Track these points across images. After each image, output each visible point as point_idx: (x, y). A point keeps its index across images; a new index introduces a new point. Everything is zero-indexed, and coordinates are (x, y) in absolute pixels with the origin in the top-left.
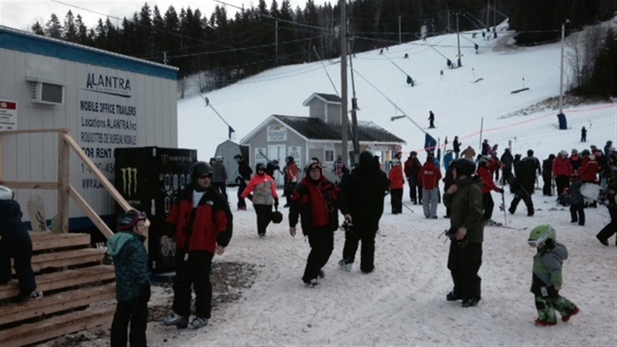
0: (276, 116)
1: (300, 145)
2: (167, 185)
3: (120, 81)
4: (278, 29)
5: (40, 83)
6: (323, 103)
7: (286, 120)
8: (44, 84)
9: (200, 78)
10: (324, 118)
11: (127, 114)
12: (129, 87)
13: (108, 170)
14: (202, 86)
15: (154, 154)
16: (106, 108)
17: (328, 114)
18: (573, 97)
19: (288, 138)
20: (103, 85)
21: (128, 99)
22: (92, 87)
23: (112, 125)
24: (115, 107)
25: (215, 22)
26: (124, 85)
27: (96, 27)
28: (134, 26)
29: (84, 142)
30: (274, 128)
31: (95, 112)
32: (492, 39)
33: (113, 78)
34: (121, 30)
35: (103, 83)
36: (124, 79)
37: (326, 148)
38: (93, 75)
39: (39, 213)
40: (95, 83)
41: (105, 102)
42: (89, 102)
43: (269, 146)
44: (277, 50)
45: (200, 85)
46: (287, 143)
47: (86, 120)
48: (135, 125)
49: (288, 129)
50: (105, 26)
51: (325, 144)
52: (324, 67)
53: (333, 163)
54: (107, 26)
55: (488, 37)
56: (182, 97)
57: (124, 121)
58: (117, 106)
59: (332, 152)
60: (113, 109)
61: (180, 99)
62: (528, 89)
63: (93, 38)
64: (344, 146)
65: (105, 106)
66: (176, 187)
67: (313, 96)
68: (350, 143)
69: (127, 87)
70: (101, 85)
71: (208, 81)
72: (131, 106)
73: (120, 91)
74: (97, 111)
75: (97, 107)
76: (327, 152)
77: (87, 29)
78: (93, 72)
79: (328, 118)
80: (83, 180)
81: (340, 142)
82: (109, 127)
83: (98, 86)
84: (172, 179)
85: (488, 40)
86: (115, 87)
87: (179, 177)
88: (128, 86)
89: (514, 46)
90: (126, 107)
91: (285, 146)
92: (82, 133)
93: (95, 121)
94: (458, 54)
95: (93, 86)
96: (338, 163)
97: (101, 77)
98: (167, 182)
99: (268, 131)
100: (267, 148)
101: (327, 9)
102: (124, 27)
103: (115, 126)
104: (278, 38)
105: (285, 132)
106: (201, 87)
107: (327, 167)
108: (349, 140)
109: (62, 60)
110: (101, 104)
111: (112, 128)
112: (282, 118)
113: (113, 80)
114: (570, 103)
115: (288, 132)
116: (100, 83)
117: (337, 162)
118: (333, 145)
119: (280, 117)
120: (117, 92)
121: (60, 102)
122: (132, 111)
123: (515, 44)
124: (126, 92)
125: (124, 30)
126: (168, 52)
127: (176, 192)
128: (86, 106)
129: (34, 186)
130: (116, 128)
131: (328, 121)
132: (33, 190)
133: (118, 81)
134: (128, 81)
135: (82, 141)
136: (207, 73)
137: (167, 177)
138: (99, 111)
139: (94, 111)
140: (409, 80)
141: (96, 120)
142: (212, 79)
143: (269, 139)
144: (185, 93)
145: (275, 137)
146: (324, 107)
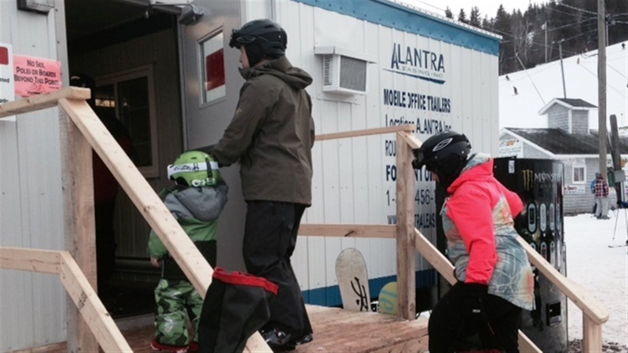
0: (509, 129)
2: (532, 223)
3: (432, 57)
5: (337, 55)
6: (567, 109)
7: (522, 133)
8: (342, 57)
10: (568, 128)
11: (440, 110)
12: (443, 67)
13: (418, 200)
15: (511, 170)
16: (416, 101)
17: (573, 123)
19: (524, 155)
20: (412, 64)
21: (442, 86)
22: (398, 67)
23: (422, 129)
24: (426, 99)
26: (437, 63)
29: (389, 157)
30: (505, 143)
31: (402, 108)
33: (424, 51)
35: (410, 60)
36: (436, 54)
37: (575, 165)
38: (399, 46)
39: (357, 280)
40: (402, 60)
41: (414, 92)
42: (395, 92)
47: (392, 121)
48: (450, 127)
49: (524, 143)
51: (573, 160)
52: (529, 76)
53: (585, 182)
57: (436, 122)
58: (429, 98)
59: (582, 170)
60: (424, 102)
64: (602, 160)
65: (413, 98)
66: (543, 226)
67: (553, 103)
68: (609, 156)
69: (440, 67)
70: (409, 63)
72: (445, 97)
73: (431, 73)
74: (404, 106)
75: (404, 99)
76: (576, 169)
78: (399, 43)
79: (573, 128)
80: (388, 217)
81: (597, 156)
82: (419, 131)
83: (405, 65)
84: (538, 212)
86: (426, 67)
87: (548, 208)
88: (441, 65)
90: (438, 99)
92: (387, 142)
93: (401, 122)
95: (399, 64)
96: (598, 182)
97: (409, 49)
98: (532, 218)
101: (517, 15)
103: (426, 129)
105: (520, 148)
107: (576, 188)
108: (608, 152)
109: (360, 21)
110: (409, 94)
111: (422, 132)
112: (517, 131)
113: (423, 54)
115: (524, 148)
116: (407, 60)
117: (595, 182)
118: (584, 161)
119: (514, 130)
120: (429, 74)
121: (364, 89)
122: (446, 106)
124: (440, 75)
127: (544, 235)
128: (391, 97)
129: (346, 233)
130: (428, 133)
131: (573, 131)
132: (344, 238)
133: (429, 55)
134: (441, 57)
135: (386, 155)
137: (532, 210)
138: (407, 106)
139: (401, 105)
141: (404, 120)
145: (507, 154)
146: (567, 114)
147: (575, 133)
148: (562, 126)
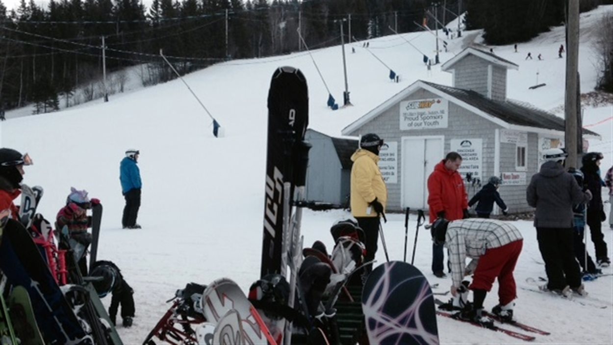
0: (426, 83)
1: (480, 136)
4: (228, 18)
6: (486, 64)
7: (444, 90)
9: (142, 70)
14: (144, 79)
17: (493, 83)
18: (606, 94)
19: (450, 123)
25: (159, 6)
27: (18, 8)
28: (62, 9)
30: (417, 105)
32: (456, 38)
34: (47, 13)
37: (519, 143)
43: (403, 138)
44: (227, 42)
45: (142, 77)
46: (448, 133)
49: (450, 104)
50: (28, 8)
51: (518, 134)
54: (30, 8)
55: (452, 36)
56: (122, 90)
61: (119, 92)
62: (544, 85)
63: (14, 20)
71: (151, 73)
77: (7, 9)
79: (492, 91)
85: (452, 38)
89: (484, 45)
91: (443, 137)
94: (435, 50)
99: (403, 109)
100: (399, 142)
102: (52, 10)
104: (229, 28)
105: (443, 112)
106: (143, 81)
107: (518, 176)
114: (607, 100)
115: (450, 112)
118: (526, 136)
119: (434, 86)
123: (484, 43)
125: (50, 14)
126: (107, 37)
131: (492, 96)
136: (150, 64)
140: (392, 75)
142: (156, 71)
143: (404, 125)
144: (126, 86)
145: (420, 121)
146: (487, 71)
147: (494, 99)
148: (477, 88)
